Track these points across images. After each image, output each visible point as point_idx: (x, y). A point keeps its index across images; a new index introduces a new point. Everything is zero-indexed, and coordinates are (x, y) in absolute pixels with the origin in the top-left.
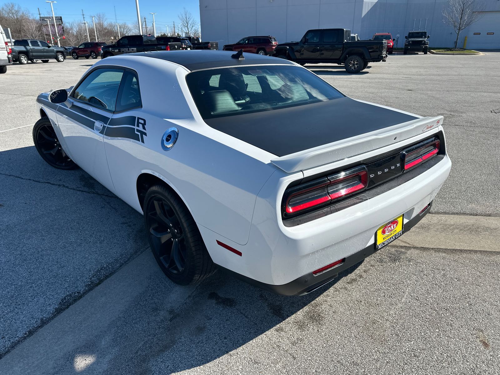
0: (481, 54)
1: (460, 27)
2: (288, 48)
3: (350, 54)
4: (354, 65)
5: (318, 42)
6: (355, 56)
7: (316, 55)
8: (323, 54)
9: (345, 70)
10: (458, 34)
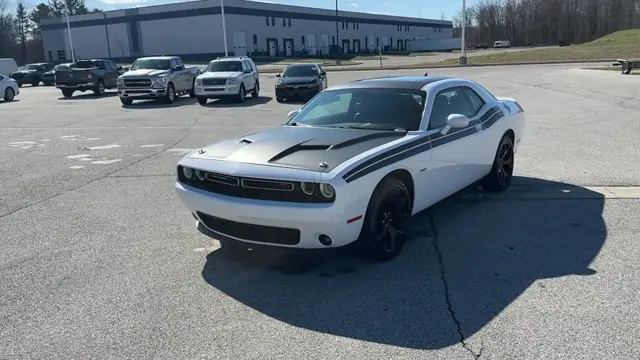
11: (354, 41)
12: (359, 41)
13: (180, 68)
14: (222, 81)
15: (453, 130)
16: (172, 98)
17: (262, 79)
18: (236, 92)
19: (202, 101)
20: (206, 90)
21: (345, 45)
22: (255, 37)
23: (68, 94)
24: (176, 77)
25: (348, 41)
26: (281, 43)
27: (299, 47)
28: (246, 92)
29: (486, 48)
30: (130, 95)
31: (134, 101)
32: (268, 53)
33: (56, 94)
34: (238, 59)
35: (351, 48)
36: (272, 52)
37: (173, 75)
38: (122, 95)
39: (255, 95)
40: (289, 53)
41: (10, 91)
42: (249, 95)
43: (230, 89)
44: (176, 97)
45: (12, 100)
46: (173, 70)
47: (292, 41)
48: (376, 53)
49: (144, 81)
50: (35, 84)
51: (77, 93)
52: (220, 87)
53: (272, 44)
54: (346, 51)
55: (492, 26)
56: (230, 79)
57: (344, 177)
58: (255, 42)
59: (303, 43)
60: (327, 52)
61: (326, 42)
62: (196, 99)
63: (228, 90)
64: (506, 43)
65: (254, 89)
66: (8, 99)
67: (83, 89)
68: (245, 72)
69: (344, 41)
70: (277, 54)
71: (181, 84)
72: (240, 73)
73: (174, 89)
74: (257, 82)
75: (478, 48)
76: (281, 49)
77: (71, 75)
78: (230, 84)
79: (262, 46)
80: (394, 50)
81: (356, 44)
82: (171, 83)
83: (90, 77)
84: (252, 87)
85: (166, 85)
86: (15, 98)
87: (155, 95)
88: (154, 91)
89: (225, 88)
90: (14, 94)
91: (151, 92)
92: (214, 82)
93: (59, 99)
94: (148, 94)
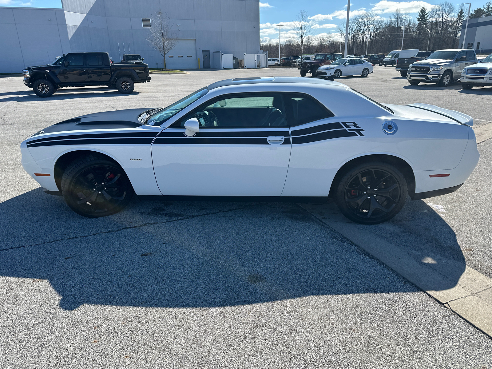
0: (188, 73)
1: (164, 51)
2: (48, 71)
3: (119, 77)
4: (125, 86)
5: (83, 65)
6: (125, 78)
7: (84, 78)
8: (91, 77)
9: (118, 90)
10: (164, 57)
16: (446, 83)
20: (468, 78)
30: (414, 78)
31: (421, 84)
37: (455, 64)
38: (408, 78)
41: (366, 71)
43: (489, 79)
44: (451, 82)
45: (366, 77)
46: (457, 60)
49: (425, 68)
52: (482, 76)
66: (363, 76)
73: (451, 76)
77: (406, 62)
78: (491, 73)
82: (449, 71)
85: (442, 72)
86: (369, 75)
87: (430, 79)
88: (429, 76)
89: (485, 77)
90: (369, 73)
91: (427, 77)
92: (477, 72)
93: (393, 78)
94: (425, 78)
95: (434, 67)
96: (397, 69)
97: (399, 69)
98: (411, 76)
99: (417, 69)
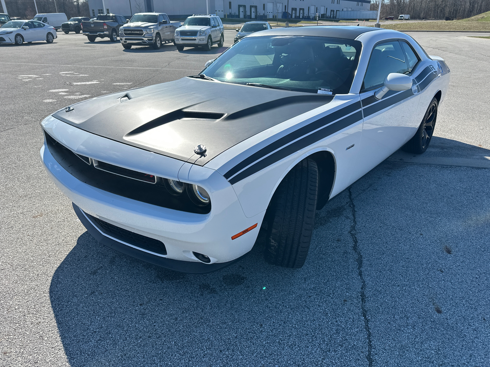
11: (300, 9)
12: (303, 9)
13: (165, 23)
14: (194, 33)
15: (390, 92)
16: (159, 45)
17: (226, 33)
18: (205, 42)
19: (180, 48)
20: (182, 39)
21: (294, 12)
22: (230, 3)
23: (92, 40)
24: (162, 29)
25: (295, 9)
26: (248, 9)
27: (261, 12)
28: (212, 43)
29: (392, 19)
30: (128, 42)
31: (133, 47)
32: (238, 16)
33: (84, 40)
34: (208, 16)
35: (298, 15)
36: (242, 16)
37: (160, 28)
38: (122, 42)
39: (220, 45)
40: (253, 16)
41: (50, 36)
42: (216, 45)
43: (200, 40)
44: (162, 44)
45: (52, 42)
46: (161, 24)
47: (256, 7)
48: (314, 19)
49: (138, 31)
50: (78, 32)
51: (98, 39)
52: (193, 38)
53: (242, 9)
54: (293, 17)
55: (399, 4)
56: (200, 31)
57: (227, 176)
58: (230, 7)
59: (264, 9)
60: (280, 16)
61: (280, 9)
62: (176, 47)
63: (199, 40)
64: (407, 16)
65: (220, 41)
66: (49, 42)
67: (102, 37)
68: (213, 27)
69: (293, 9)
70: (245, 16)
71: (166, 34)
72: (208, 27)
73: (160, 38)
74: (222, 35)
75: (387, 19)
76: (248, 13)
77: (92, 26)
78: (200, 35)
79: (234, 11)
80: (327, 17)
81: (301, 11)
82: (158, 34)
83: (106, 27)
84: (218, 39)
85: (154, 35)
86: (54, 41)
87: (146, 42)
88: (145, 39)
89: (196, 38)
90: (54, 38)
91: (143, 40)
92: (189, 34)
93: (85, 43)
94: (141, 41)
95: (147, 30)
96: (84, 34)
97: (86, 34)
98: (126, 39)
99: (131, 32)
